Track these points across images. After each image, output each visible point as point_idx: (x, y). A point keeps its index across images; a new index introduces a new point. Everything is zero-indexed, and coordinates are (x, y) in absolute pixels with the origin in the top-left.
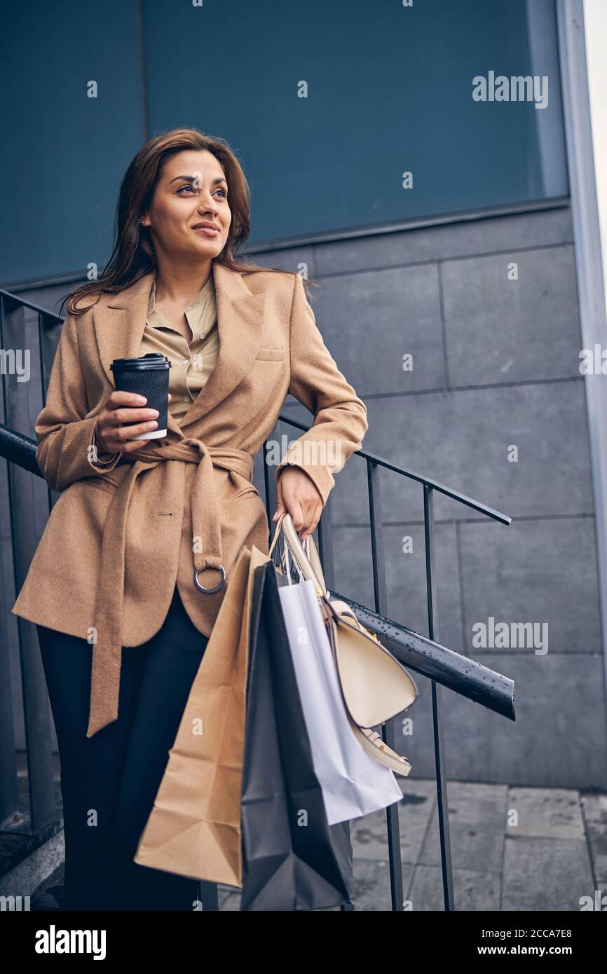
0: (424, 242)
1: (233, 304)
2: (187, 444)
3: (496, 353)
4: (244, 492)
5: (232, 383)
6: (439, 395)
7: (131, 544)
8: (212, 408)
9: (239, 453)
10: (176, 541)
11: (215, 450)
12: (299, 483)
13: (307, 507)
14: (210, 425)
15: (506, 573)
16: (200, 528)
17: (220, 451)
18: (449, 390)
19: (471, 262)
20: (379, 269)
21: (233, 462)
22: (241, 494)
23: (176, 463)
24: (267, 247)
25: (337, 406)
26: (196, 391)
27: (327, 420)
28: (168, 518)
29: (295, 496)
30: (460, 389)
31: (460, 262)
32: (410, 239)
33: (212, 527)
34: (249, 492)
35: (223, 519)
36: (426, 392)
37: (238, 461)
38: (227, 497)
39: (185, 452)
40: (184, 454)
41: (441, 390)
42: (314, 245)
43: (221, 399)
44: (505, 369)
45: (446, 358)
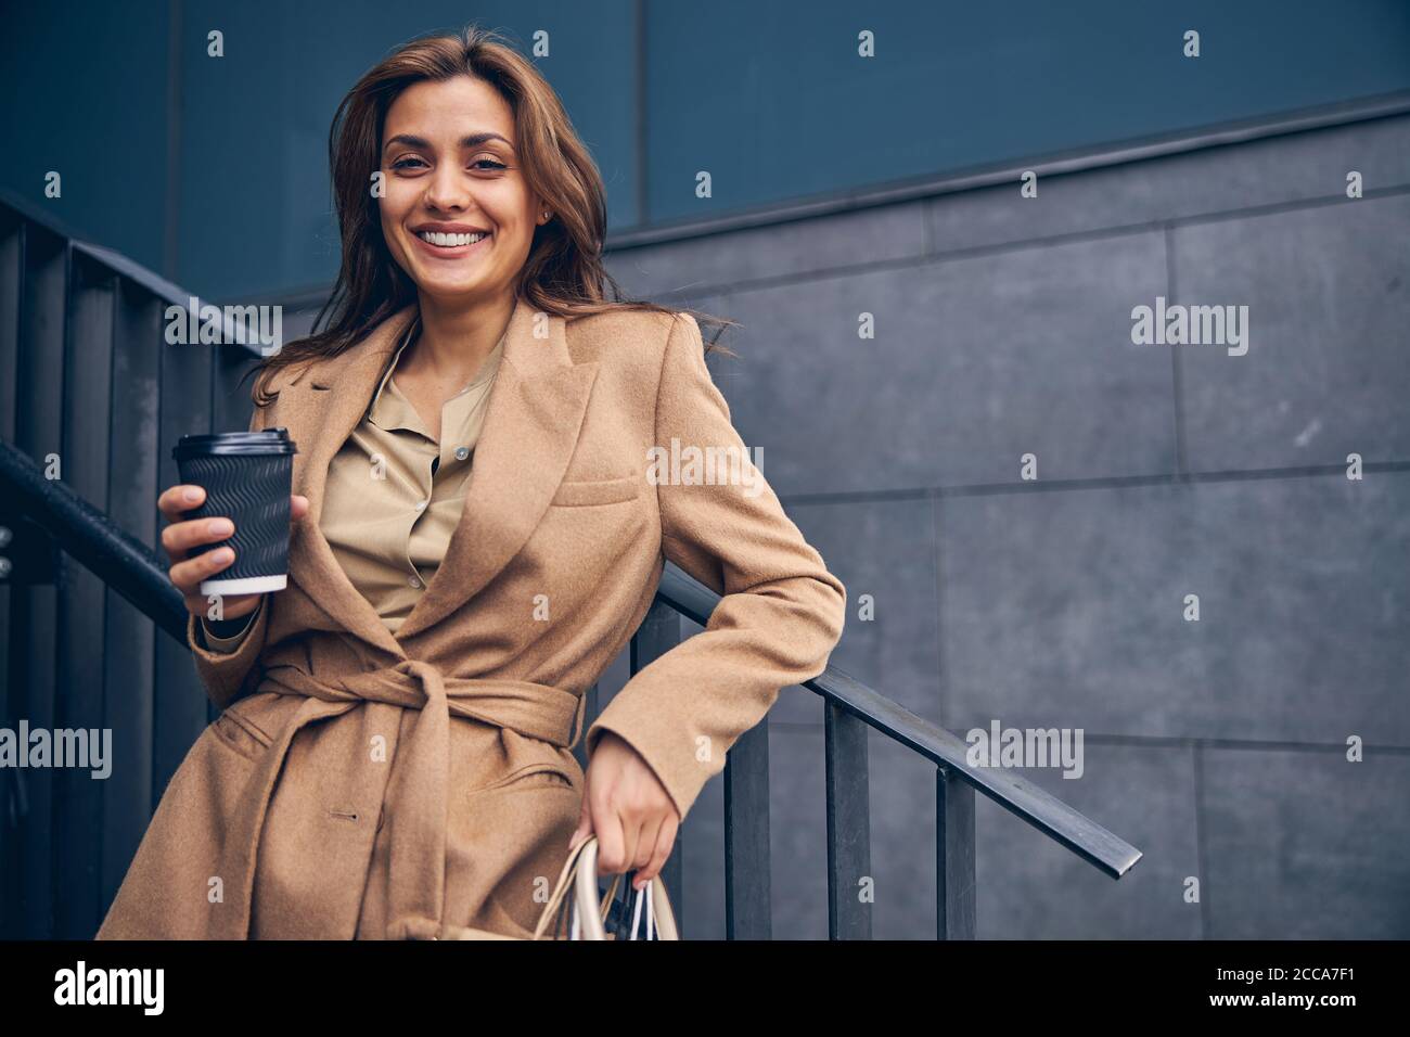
0: (1142, 188)
1: (523, 389)
2: (406, 671)
3: (1284, 407)
4: (519, 775)
5: (495, 560)
6: (1165, 488)
7: (270, 872)
8: (456, 606)
9: (530, 688)
10: (354, 875)
11: (466, 685)
12: (621, 772)
13: (639, 824)
14: (457, 636)
15: (1301, 858)
16: (405, 855)
17: (481, 685)
18: (1186, 478)
19: (1235, 226)
20: (1051, 241)
21: (511, 707)
22: (512, 779)
23: (382, 708)
24: (842, 202)
25: (759, 590)
26: (425, 566)
27: (729, 622)
28: (348, 823)
29: (610, 801)
30: (1207, 477)
31: (1212, 227)
32: (1113, 182)
33: (427, 854)
34: (530, 775)
35: (454, 836)
36: (1137, 481)
37: (526, 705)
38: (484, 785)
39: (400, 687)
40: (397, 692)
41: (1168, 478)
42: (929, 198)
43: (473, 591)
44: (1302, 439)
45: (1179, 415)
